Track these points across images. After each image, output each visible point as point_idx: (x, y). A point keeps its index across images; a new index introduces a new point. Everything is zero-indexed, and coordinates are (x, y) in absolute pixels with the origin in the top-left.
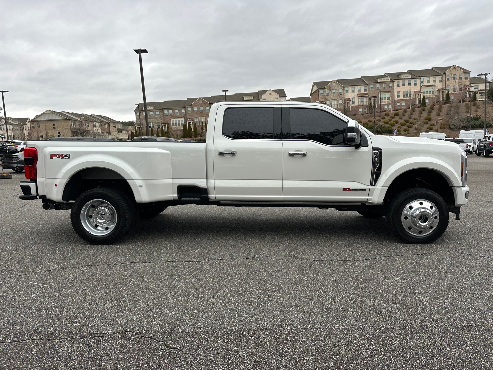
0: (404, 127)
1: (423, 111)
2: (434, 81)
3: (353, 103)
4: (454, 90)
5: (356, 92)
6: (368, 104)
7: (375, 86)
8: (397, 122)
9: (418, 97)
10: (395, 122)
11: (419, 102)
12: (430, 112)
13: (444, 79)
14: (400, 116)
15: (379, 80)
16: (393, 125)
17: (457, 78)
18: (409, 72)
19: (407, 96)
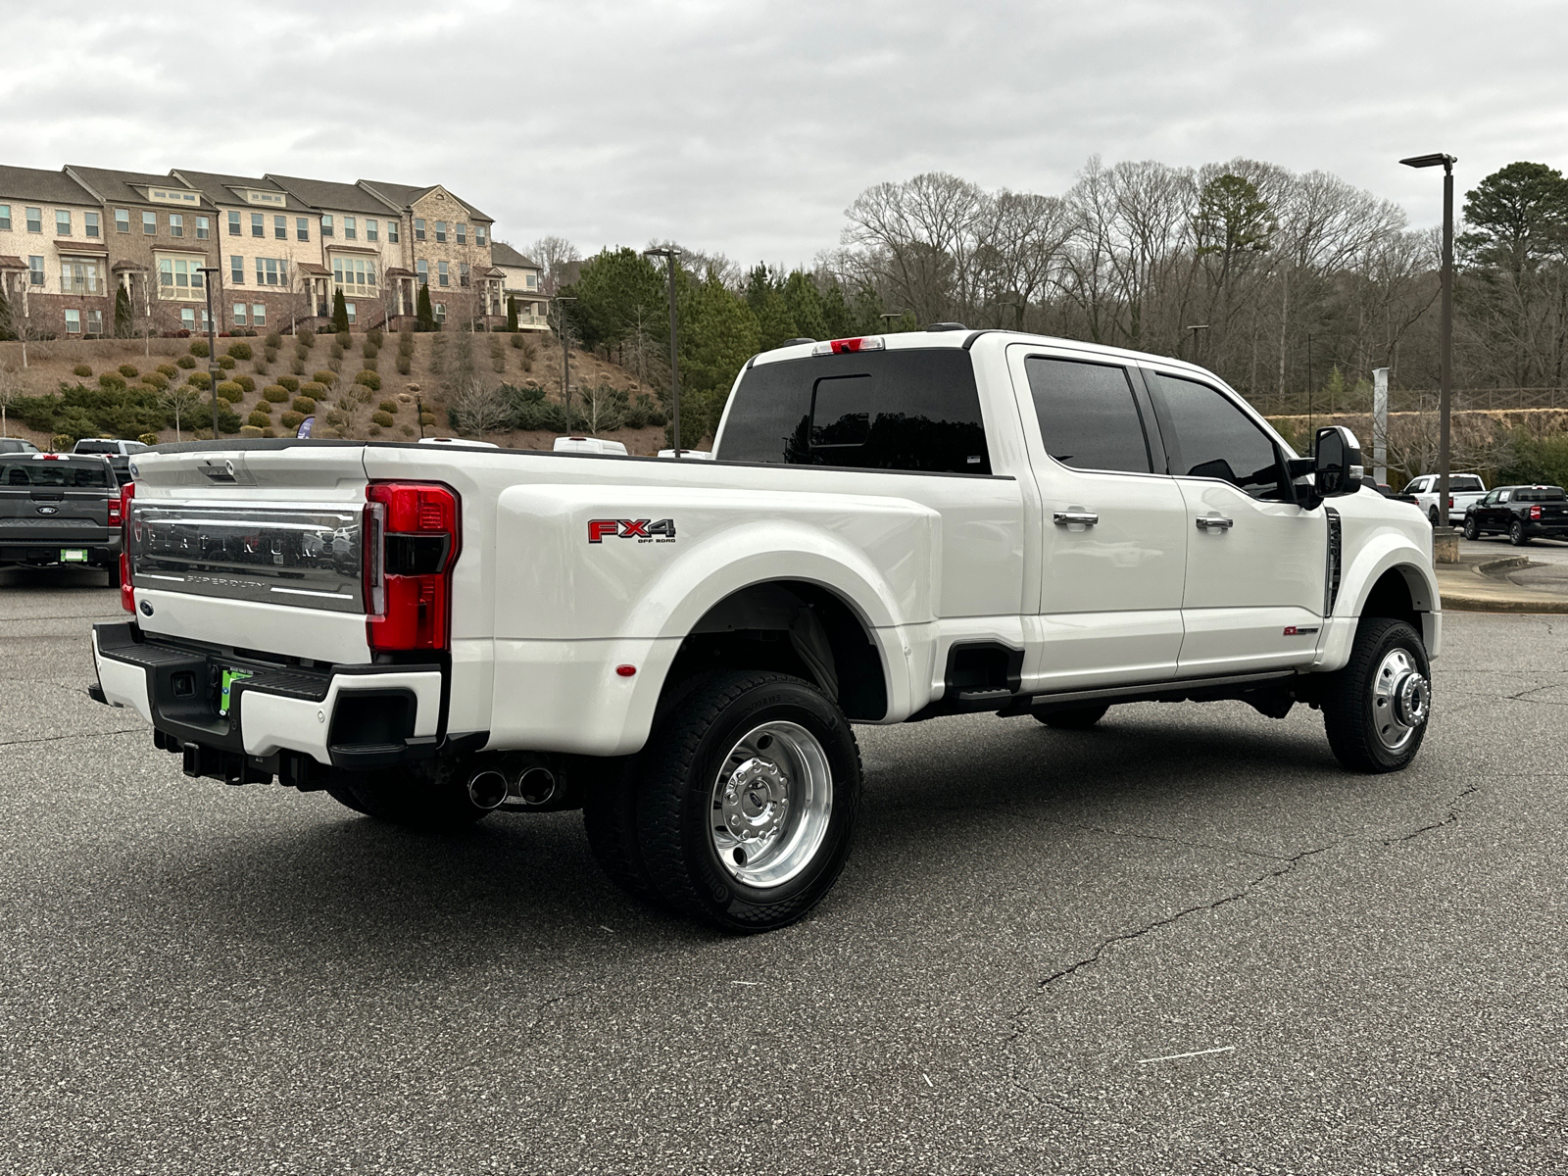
0: (280, 410)
1: (345, 348)
2: (373, 236)
3: (38, 279)
4: (444, 280)
5: (50, 233)
6: (105, 295)
7: (136, 219)
8: (249, 386)
9: (316, 291)
10: (240, 387)
11: (323, 312)
12: (370, 355)
13: (407, 232)
14: (255, 359)
15: (152, 196)
16: (234, 397)
17: (452, 239)
18: (272, 183)
19: (272, 278)
